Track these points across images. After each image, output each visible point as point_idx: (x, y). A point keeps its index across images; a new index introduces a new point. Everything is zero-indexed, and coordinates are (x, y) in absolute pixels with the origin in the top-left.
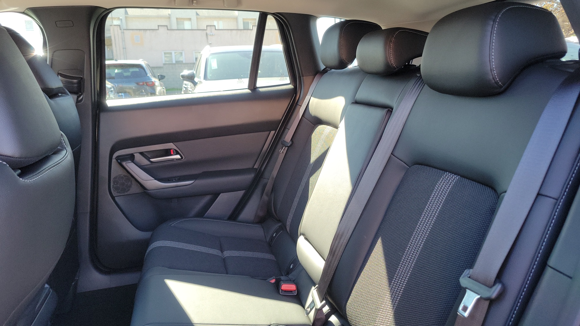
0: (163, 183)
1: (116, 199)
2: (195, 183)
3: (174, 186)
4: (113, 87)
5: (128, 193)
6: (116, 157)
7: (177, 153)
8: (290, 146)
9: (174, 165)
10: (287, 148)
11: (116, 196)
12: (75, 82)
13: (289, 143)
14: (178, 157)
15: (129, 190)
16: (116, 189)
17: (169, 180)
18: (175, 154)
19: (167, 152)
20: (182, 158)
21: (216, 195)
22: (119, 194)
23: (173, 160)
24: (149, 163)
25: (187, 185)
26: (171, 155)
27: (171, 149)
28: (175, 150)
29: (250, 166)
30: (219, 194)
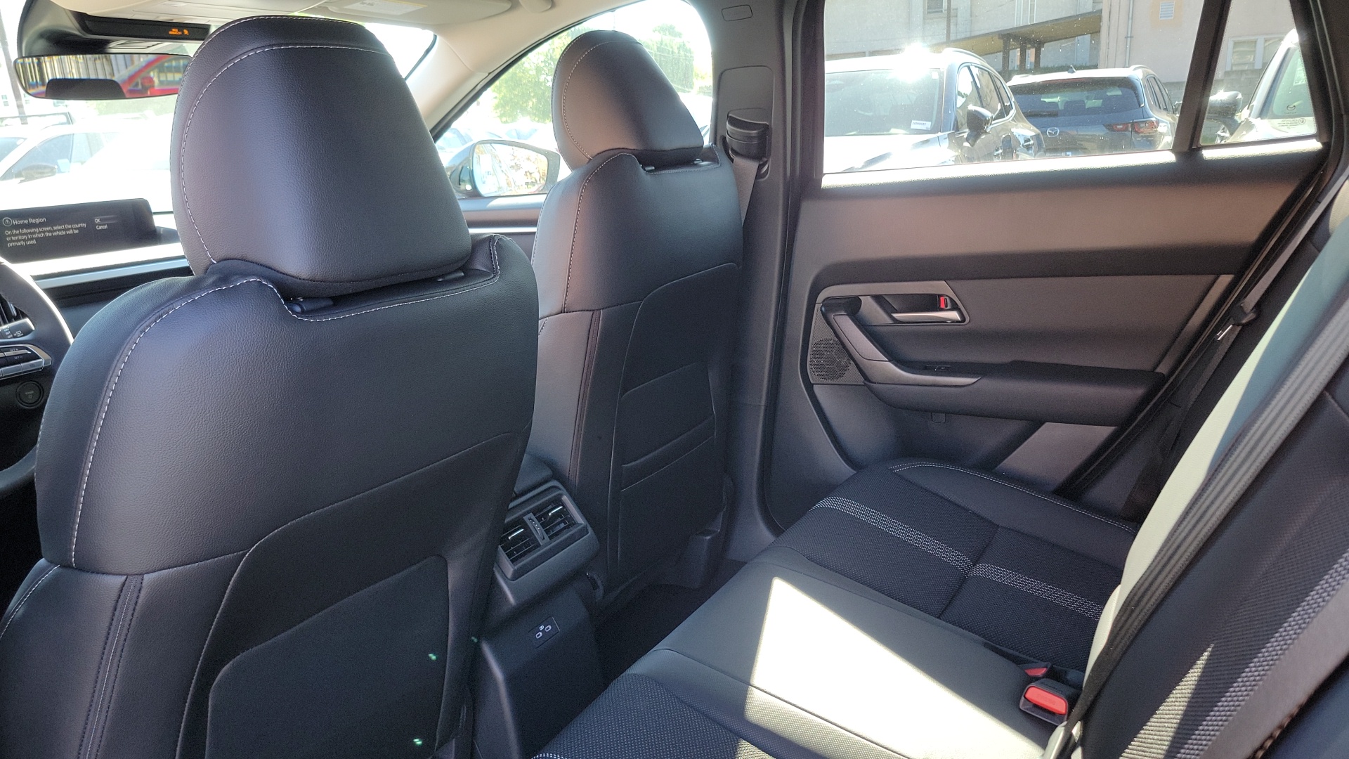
0: (905, 371)
1: (817, 389)
2: (978, 384)
3: (928, 384)
4: (1037, 136)
5: (840, 381)
6: (822, 300)
7: (955, 307)
8: (1250, 323)
9: (944, 334)
10: (1239, 328)
11: (816, 382)
12: (753, 135)
13: (1246, 314)
14: (954, 315)
15: (841, 375)
16: (819, 367)
17: (926, 368)
18: (948, 308)
19: (932, 303)
20: (964, 320)
21: (1035, 423)
22: (823, 381)
23: (943, 321)
24: (890, 321)
25: (956, 386)
26: (942, 310)
27: (942, 295)
28: (951, 299)
29: (1147, 366)
30: (1041, 423)
